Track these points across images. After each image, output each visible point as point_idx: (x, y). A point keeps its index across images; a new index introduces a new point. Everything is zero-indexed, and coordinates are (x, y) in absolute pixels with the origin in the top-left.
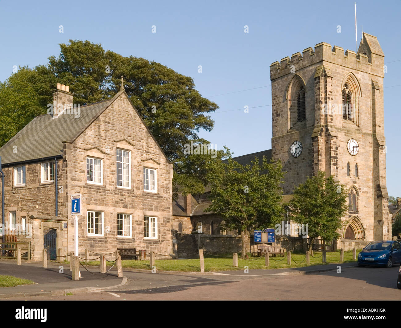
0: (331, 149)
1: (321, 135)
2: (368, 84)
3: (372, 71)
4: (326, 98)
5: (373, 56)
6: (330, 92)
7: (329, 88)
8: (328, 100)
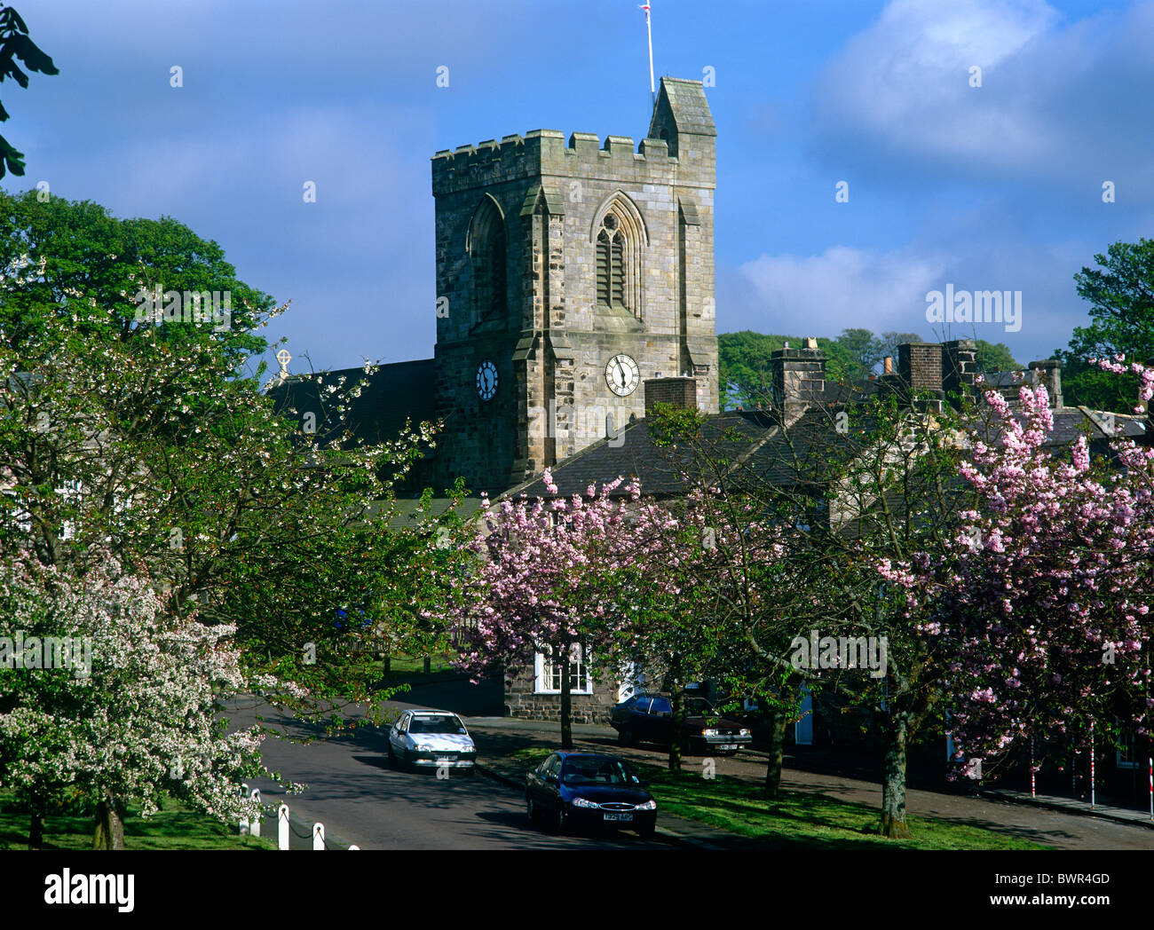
0: (557, 391)
1: (533, 356)
2: (666, 212)
3: (678, 179)
4: (547, 266)
5: (684, 140)
6: (557, 250)
7: (555, 242)
8: (550, 271)
